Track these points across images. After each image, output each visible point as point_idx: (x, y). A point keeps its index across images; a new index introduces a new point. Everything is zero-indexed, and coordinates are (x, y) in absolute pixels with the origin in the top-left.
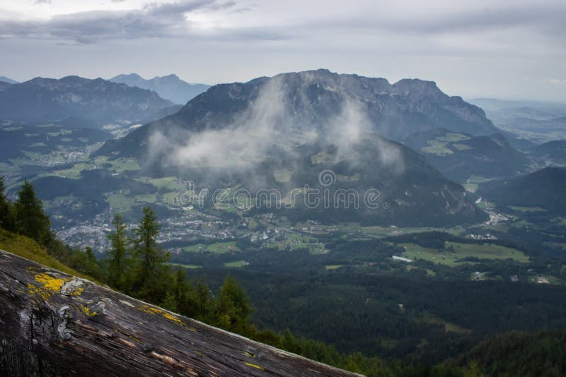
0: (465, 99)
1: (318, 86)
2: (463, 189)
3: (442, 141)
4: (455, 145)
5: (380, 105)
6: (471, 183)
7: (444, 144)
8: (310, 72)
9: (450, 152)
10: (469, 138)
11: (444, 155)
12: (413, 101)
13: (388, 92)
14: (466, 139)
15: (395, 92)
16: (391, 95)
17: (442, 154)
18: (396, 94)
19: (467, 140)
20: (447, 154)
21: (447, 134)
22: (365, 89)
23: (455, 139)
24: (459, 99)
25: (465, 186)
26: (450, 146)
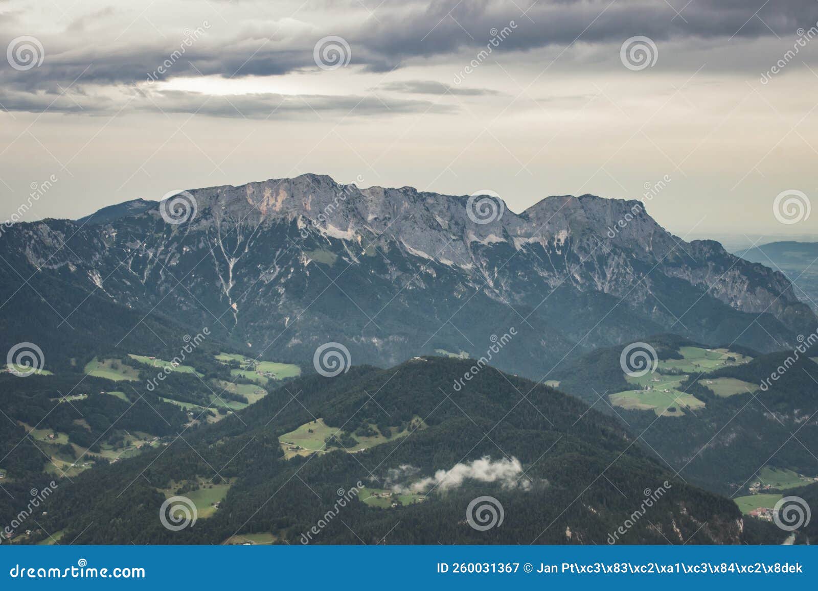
0: (729, 247)
1: (301, 225)
2: (735, 513)
3: (670, 373)
4: (707, 382)
5: (486, 274)
6: (762, 492)
7: (676, 382)
8: (274, 184)
9: (694, 403)
10: (748, 360)
11: (679, 413)
12: (582, 259)
13: (506, 236)
14: (737, 364)
15: (528, 235)
16: (518, 244)
17: (672, 410)
18: (531, 240)
19: (743, 366)
20: (686, 410)
21: (683, 351)
22: (438, 228)
23: (708, 366)
24: (715, 246)
25: (741, 503)
26: (692, 385)
